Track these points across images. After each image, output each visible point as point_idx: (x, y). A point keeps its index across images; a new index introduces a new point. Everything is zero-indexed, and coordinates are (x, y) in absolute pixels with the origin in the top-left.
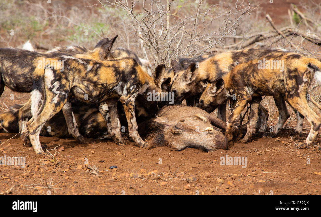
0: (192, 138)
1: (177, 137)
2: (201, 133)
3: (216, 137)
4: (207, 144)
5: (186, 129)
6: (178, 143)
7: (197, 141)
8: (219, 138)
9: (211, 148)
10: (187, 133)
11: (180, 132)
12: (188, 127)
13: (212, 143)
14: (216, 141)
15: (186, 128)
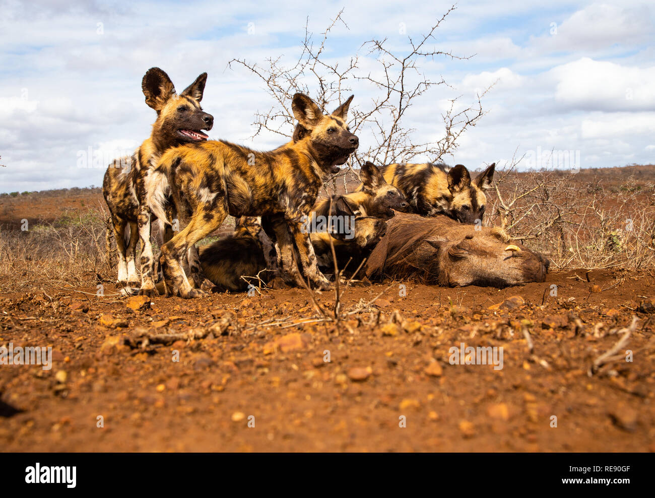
0: (484, 265)
1: (459, 263)
2: (499, 256)
3: (524, 263)
4: (509, 275)
5: (474, 250)
6: (461, 273)
7: (492, 270)
8: (531, 264)
9: (515, 282)
10: (476, 257)
11: (463, 255)
12: (479, 248)
13: (517, 272)
14: (525, 268)
15: (476, 249)
